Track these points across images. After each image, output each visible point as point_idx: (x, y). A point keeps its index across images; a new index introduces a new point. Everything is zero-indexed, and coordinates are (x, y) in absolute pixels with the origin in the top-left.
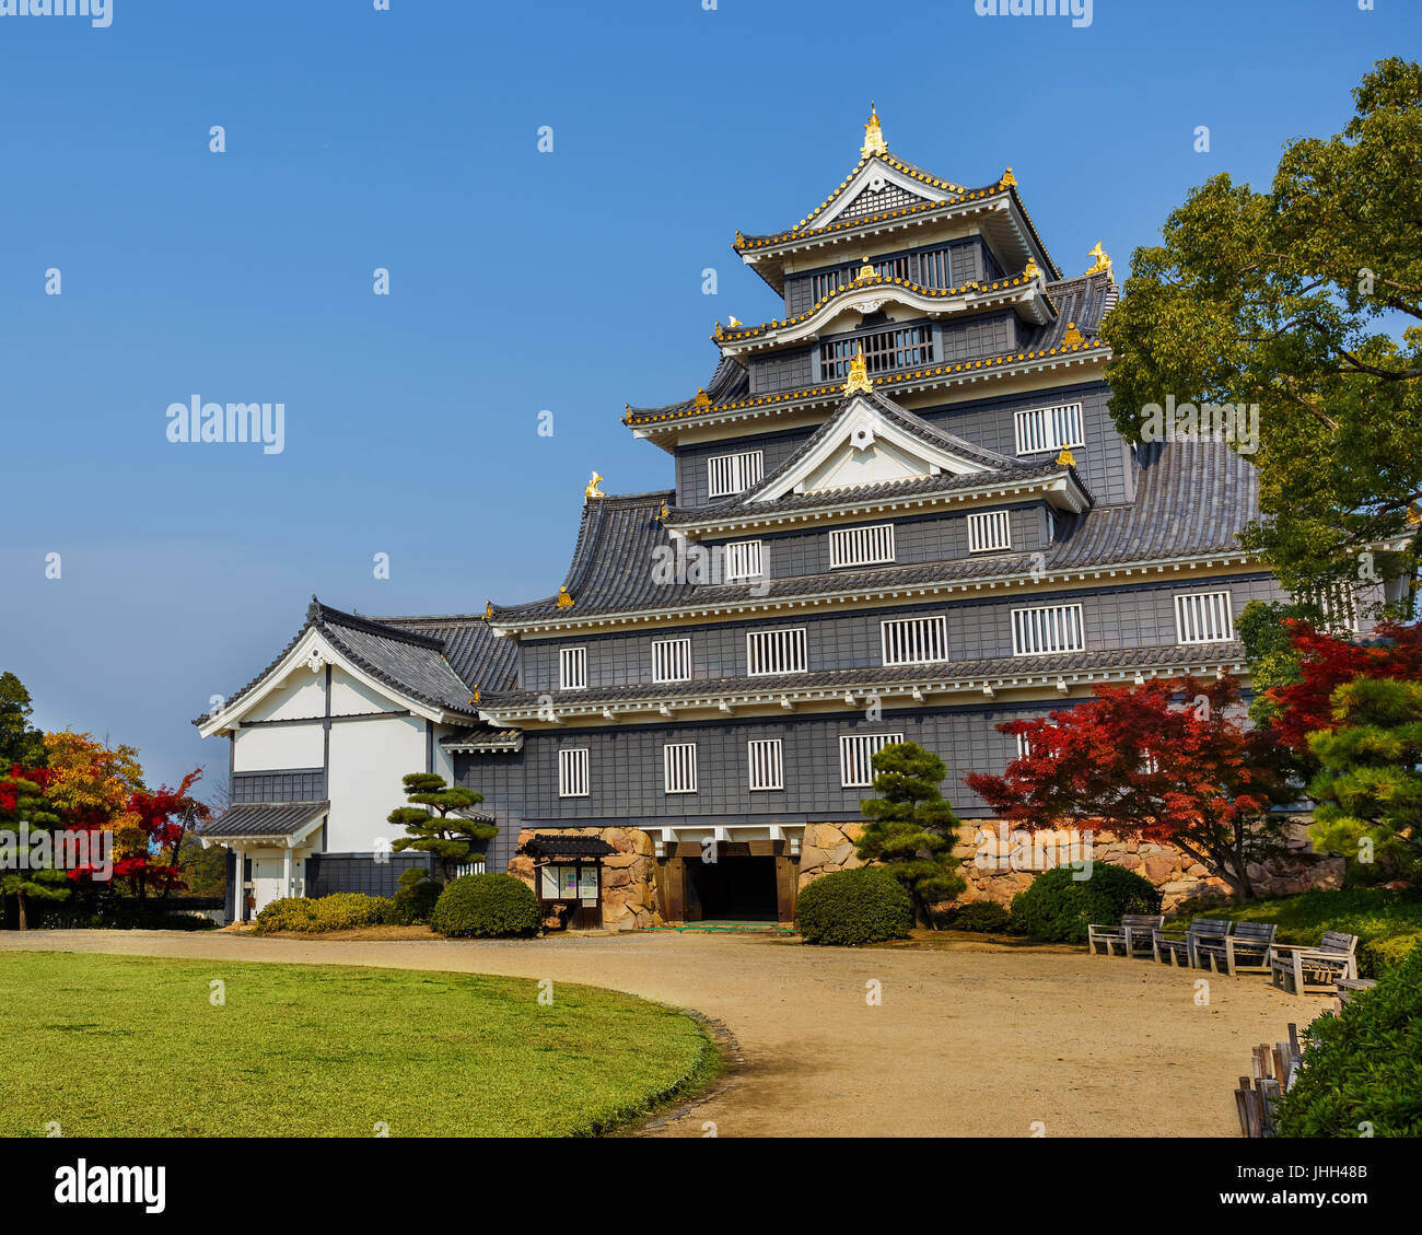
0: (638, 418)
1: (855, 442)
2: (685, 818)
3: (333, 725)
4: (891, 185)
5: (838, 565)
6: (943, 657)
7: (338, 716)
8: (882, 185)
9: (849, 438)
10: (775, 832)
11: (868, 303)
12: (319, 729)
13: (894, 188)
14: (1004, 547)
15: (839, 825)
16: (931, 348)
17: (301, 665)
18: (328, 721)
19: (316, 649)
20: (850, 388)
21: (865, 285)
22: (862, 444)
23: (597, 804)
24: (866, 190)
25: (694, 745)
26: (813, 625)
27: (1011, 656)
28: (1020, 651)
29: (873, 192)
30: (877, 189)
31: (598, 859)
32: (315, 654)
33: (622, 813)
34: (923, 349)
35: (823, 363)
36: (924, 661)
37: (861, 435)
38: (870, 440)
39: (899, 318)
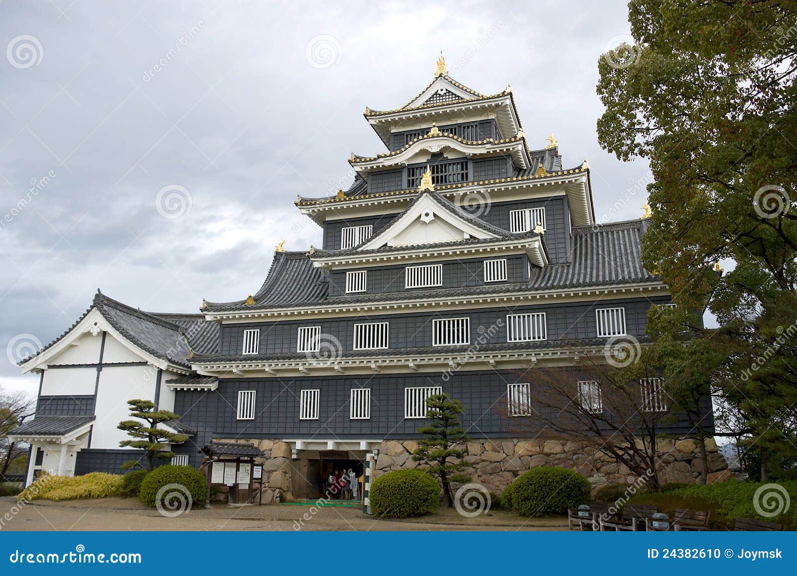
0: (305, 202)
1: (423, 218)
2: (310, 435)
3: (103, 369)
4: (449, 92)
5: (410, 287)
6: (467, 342)
7: (106, 364)
8: (445, 91)
9: (420, 216)
10: (363, 445)
11: (434, 146)
12: (94, 371)
13: (450, 94)
14: (503, 280)
15: (402, 442)
16: (467, 173)
17: (86, 331)
18: (100, 366)
19: (97, 322)
20: (422, 187)
21: (433, 137)
22: (427, 220)
23: (258, 425)
24: (436, 93)
25: (319, 390)
26: (393, 321)
27: (506, 342)
28: (510, 339)
29: (440, 94)
30: (442, 93)
31: (251, 458)
32: (96, 324)
33: (273, 431)
34: (463, 174)
35: (409, 178)
36: (456, 344)
37: (427, 215)
38: (431, 217)
39: (451, 156)
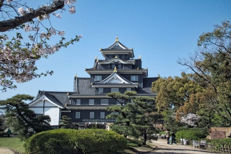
0: (87, 70)
2: (92, 121)
3: (45, 108)
10: (103, 124)
11: (116, 61)
12: (42, 108)
13: (119, 46)
16: (122, 67)
17: (41, 100)
19: (44, 98)
20: (114, 71)
21: (116, 59)
22: (115, 78)
23: (81, 119)
24: (116, 46)
25: (94, 112)
33: (84, 120)
35: (110, 67)
37: (115, 77)
38: (116, 78)
39: (119, 63)
